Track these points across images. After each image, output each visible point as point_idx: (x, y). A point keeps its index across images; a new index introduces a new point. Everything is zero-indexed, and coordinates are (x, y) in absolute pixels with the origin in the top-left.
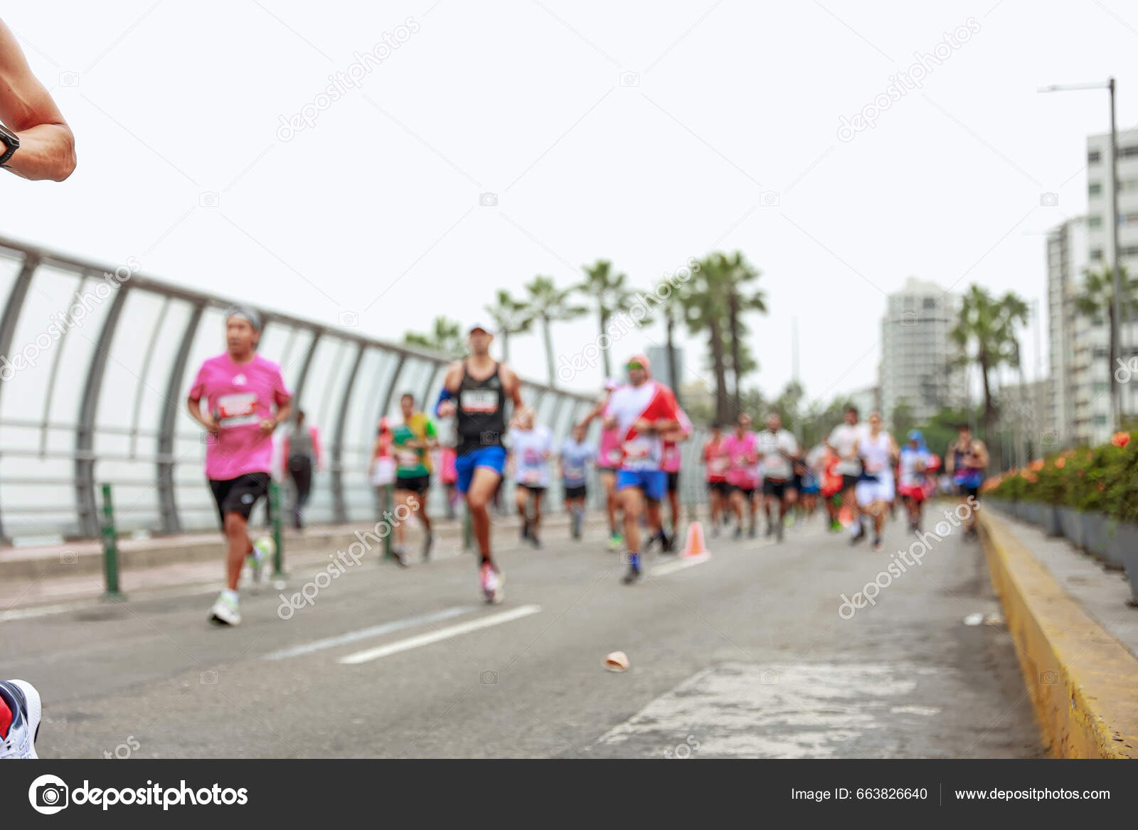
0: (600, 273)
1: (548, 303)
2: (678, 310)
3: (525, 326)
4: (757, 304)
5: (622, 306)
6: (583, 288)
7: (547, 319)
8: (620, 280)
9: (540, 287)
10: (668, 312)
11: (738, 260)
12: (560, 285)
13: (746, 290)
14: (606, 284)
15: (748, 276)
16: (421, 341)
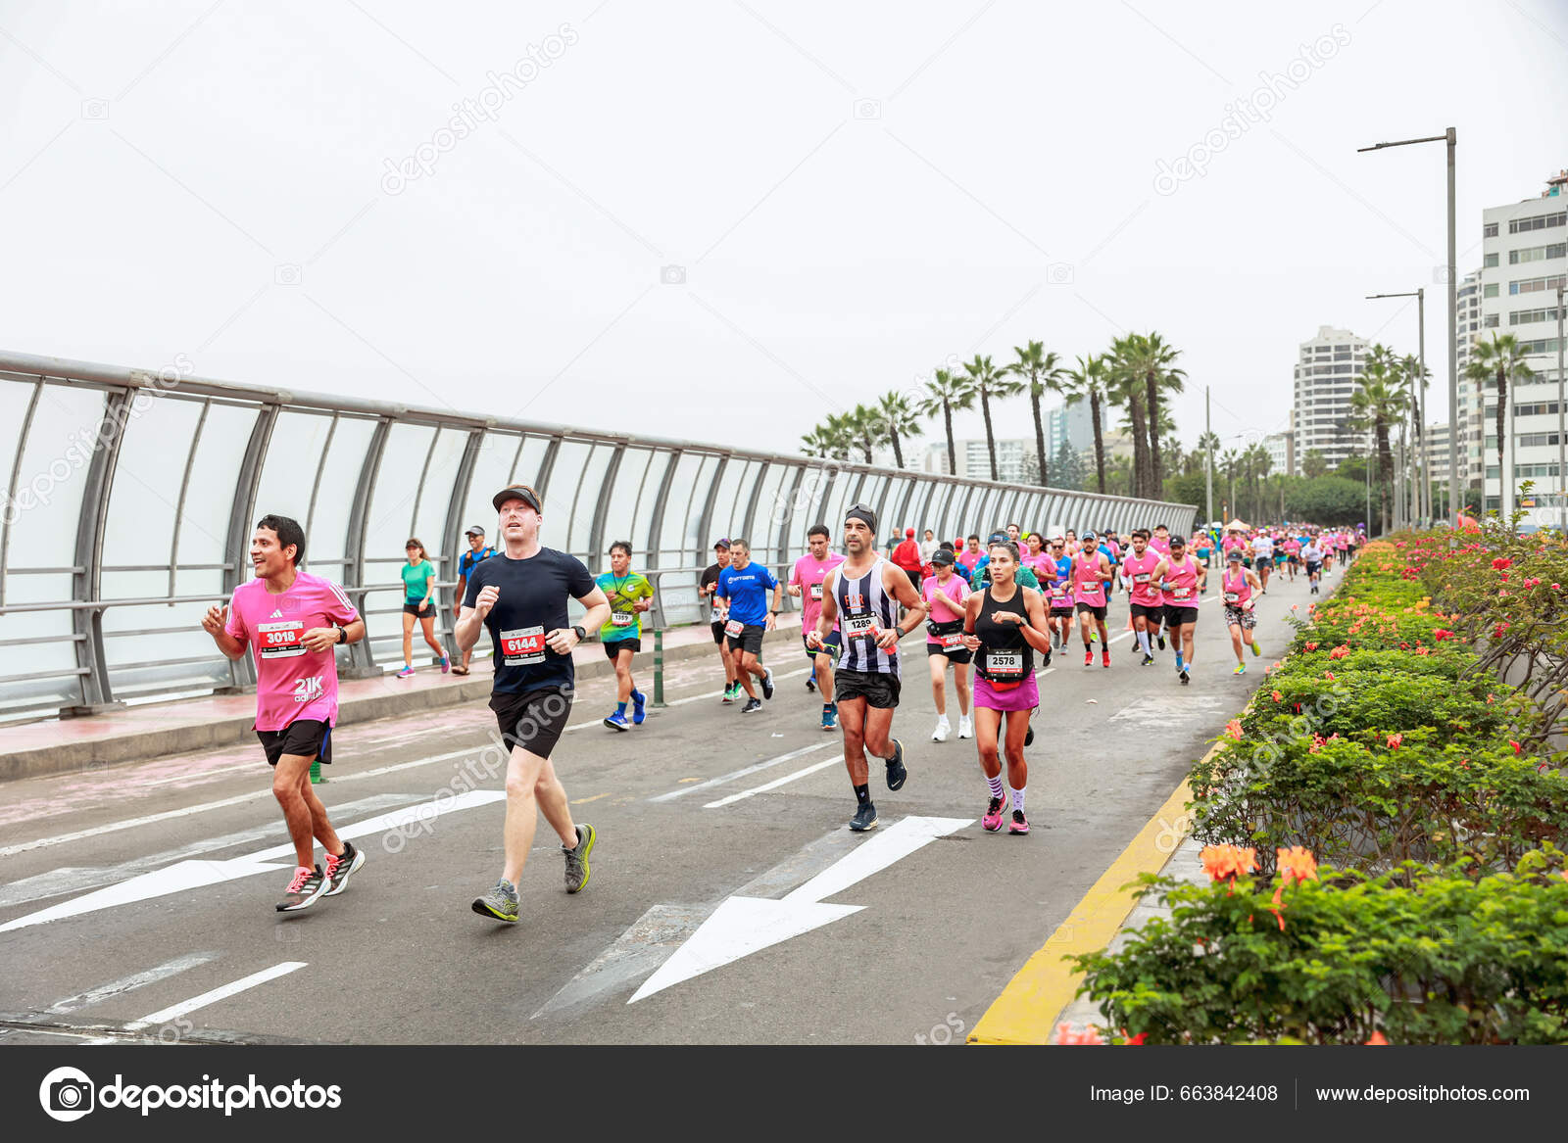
0: (1033, 354)
1: (988, 380)
2: (1102, 388)
3: (965, 401)
4: (1174, 382)
5: (1051, 384)
6: (1017, 369)
7: (986, 395)
8: (1051, 360)
9: (978, 367)
10: (1093, 387)
11: (1156, 343)
12: (998, 364)
13: (1166, 369)
14: (1038, 365)
15: (1165, 360)
16: (874, 415)
